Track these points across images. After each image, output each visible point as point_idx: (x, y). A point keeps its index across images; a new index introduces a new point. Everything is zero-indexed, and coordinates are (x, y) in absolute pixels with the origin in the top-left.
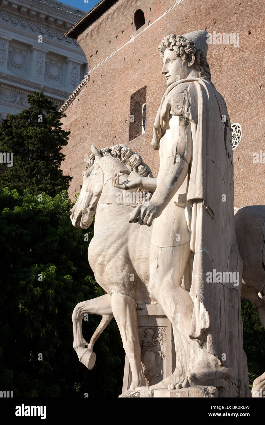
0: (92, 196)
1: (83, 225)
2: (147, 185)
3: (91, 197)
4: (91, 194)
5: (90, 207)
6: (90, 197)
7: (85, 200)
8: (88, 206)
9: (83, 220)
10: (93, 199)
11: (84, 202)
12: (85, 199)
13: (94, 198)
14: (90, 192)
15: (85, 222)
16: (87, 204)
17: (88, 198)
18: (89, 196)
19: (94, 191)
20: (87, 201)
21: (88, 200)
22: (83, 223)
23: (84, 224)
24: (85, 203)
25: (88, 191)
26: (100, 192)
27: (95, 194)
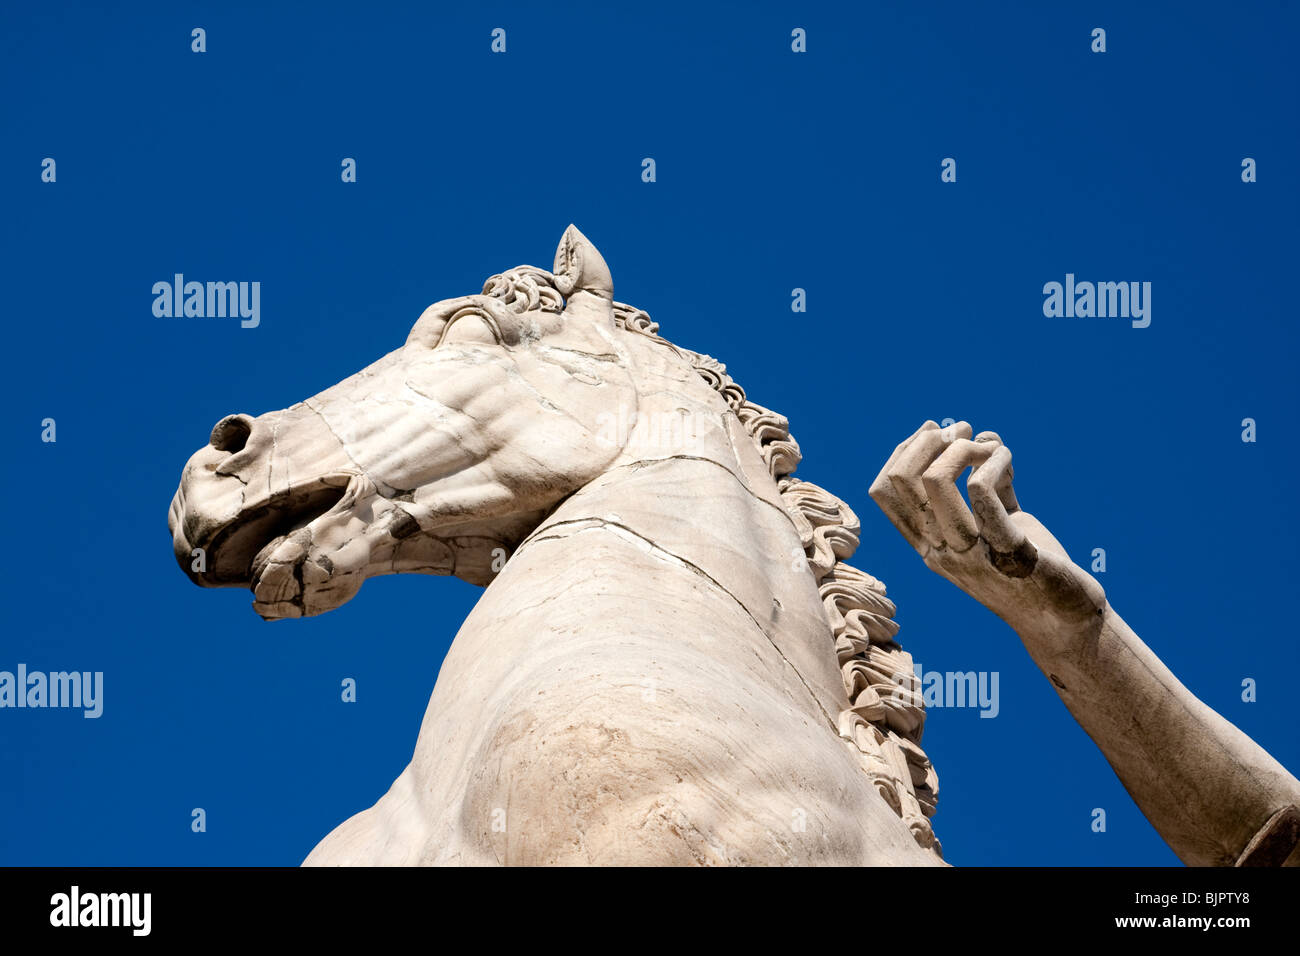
0: (474, 459)
1: (298, 567)
2: (1125, 652)
3: (461, 459)
4: (475, 444)
5: (416, 508)
6: (454, 452)
7: (408, 441)
8: (402, 492)
9: (324, 533)
10: (469, 483)
11: (394, 450)
12: (416, 435)
13: (480, 482)
14: (480, 426)
15: (324, 560)
16: (400, 474)
17: (441, 448)
18: (456, 441)
19: (520, 439)
20: (419, 458)
21: (430, 462)
22: (315, 556)
23: (313, 566)
24: (396, 458)
25: (470, 409)
26: (565, 479)
27: (512, 460)
